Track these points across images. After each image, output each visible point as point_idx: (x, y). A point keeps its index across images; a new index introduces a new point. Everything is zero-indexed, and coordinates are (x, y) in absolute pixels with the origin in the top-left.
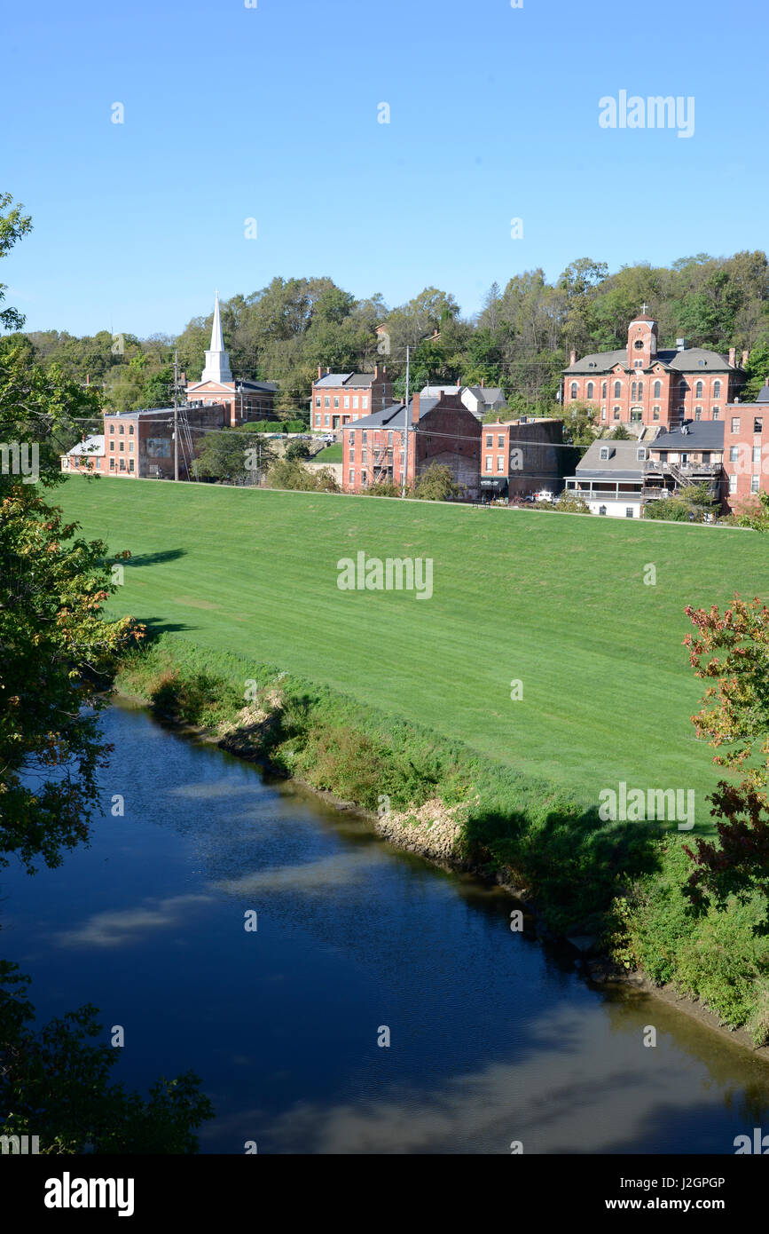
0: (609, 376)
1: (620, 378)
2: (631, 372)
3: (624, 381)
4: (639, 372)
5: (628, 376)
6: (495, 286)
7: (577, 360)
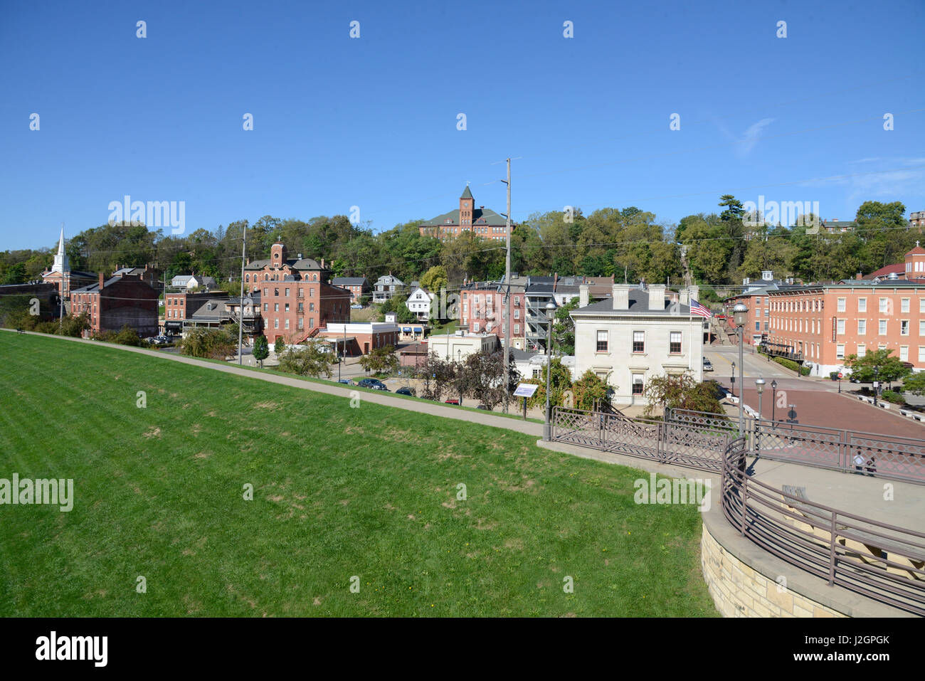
0: (262, 271)
1: (267, 273)
2: (273, 269)
3: (270, 274)
4: (277, 270)
5: (271, 271)
6: (221, 227)
7: (250, 263)
